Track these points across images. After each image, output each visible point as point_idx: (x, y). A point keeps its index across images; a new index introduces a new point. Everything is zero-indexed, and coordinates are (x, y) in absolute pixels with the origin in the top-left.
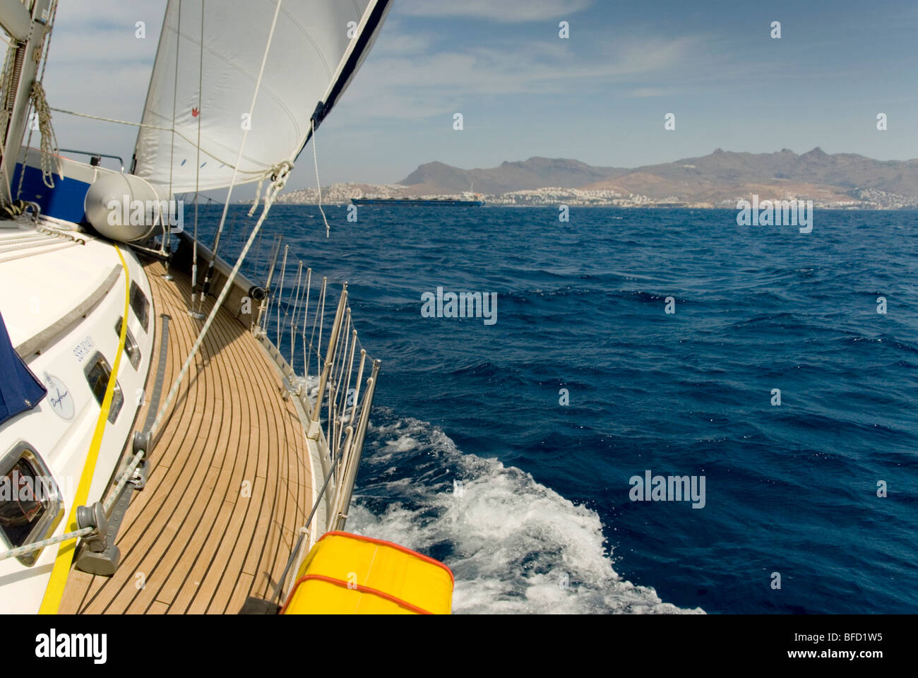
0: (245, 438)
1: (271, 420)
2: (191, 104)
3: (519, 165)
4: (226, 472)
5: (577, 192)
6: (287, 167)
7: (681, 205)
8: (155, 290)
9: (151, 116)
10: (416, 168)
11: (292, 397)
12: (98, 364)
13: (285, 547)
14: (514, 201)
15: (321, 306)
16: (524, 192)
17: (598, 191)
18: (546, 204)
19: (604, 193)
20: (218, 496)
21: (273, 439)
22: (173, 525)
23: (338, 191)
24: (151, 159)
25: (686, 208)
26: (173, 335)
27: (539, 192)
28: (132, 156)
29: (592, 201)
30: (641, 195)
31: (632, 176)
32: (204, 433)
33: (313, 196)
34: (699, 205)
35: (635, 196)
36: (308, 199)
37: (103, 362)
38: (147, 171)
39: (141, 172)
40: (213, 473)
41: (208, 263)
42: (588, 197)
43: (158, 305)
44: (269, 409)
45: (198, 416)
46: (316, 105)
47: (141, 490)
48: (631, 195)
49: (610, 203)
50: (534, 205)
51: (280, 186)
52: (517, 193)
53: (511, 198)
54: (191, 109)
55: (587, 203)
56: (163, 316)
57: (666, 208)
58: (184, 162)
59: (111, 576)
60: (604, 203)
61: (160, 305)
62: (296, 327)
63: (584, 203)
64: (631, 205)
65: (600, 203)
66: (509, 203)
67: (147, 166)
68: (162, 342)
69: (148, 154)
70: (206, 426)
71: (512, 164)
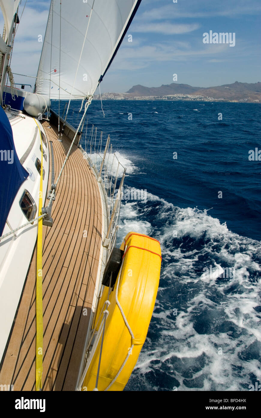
0: (80, 183)
1: (87, 176)
2: (54, 68)
3: (168, 86)
4: (76, 194)
5: (189, 96)
6: (91, 96)
7: (227, 101)
8: (46, 132)
9: (41, 72)
10: (132, 87)
11: (92, 168)
12: (38, 162)
13: (96, 215)
14: (167, 99)
15: (101, 140)
16: (170, 96)
17: (196, 96)
18: (178, 100)
19: (198, 96)
20: (75, 202)
21: (88, 183)
22: (65, 211)
23: (105, 95)
24: (41, 86)
25: (229, 102)
26: (54, 148)
27: (175, 95)
28: (34, 85)
29: (195, 99)
30: (211, 97)
31: (208, 90)
32: (68, 182)
33: (97, 97)
34: (233, 101)
35: (208, 97)
36: (95, 98)
37: (39, 161)
38: (40, 90)
39: (38, 90)
40: (73, 195)
41: (63, 124)
42: (192, 97)
43: (48, 138)
44: (86, 173)
45: (66, 176)
46: (100, 76)
47: (54, 200)
48: (207, 97)
49: (201, 100)
50: (174, 100)
51: (89, 103)
52: (168, 96)
53: (166, 98)
54: (54, 69)
55: (193, 100)
56: (50, 141)
57: (222, 102)
58: (52, 87)
59: (52, 226)
60: (198, 100)
61: (49, 138)
62: (92, 146)
63: (191, 100)
64: (208, 101)
65: (197, 100)
66: (165, 100)
67: (40, 89)
68: (51, 151)
69: (40, 84)
70: (68, 179)
71: (165, 85)
